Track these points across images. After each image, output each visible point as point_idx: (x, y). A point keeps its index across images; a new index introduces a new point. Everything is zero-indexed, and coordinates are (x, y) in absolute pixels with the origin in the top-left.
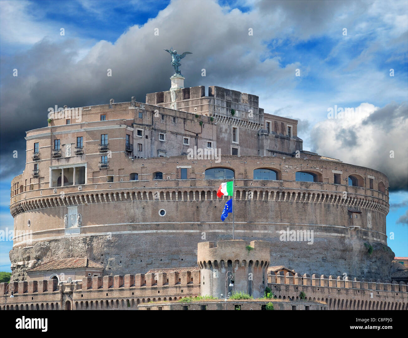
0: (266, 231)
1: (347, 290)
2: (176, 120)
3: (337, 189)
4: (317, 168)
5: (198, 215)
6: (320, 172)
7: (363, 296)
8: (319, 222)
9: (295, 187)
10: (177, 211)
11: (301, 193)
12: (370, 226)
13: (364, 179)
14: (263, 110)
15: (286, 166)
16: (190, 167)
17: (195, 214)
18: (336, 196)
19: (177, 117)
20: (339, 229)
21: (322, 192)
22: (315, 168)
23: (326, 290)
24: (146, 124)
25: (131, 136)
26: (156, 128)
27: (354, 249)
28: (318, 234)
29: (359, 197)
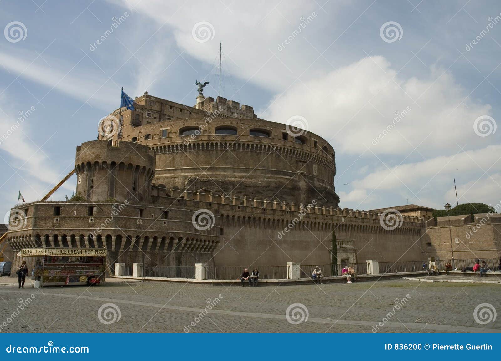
0: (225, 173)
1: (274, 211)
2: (183, 111)
3: (285, 144)
4: (268, 127)
5: (174, 163)
6: (270, 130)
7: (292, 216)
8: (270, 167)
9: (250, 140)
10: (160, 161)
11: (254, 144)
12: (315, 173)
13: (309, 139)
14: (256, 116)
15: (242, 125)
16: (169, 128)
17: (172, 162)
18: (284, 149)
19: (184, 110)
20: (288, 173)
21: (272, 144)
22: (266, 127)
23: (249, 210)
24: (155, 110)
25: (141, 116)
26: (164, 114)
27: (301, 188)
28: (270, 176)
29: (305, 151)
